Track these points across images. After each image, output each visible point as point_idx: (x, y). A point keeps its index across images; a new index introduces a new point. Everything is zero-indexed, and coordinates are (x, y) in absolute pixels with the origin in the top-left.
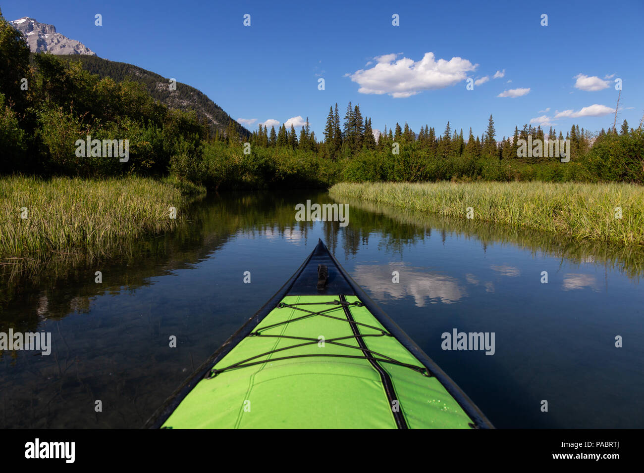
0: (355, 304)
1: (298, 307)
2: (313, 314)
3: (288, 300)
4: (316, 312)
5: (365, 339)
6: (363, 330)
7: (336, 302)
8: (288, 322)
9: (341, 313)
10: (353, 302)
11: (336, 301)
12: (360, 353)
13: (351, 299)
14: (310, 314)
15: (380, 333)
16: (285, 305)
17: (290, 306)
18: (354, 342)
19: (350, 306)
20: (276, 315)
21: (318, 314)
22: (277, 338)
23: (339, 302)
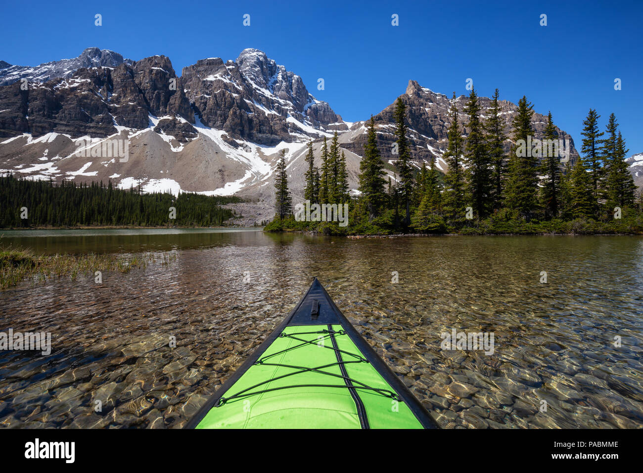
0: (340, 332)
1: (295, 336)
2: (307, 342)
3: (288, 330)
4: (309, 341)
5: (346, 365)
6: (345, 358)
8: (286, 350)
9: (329, 342)
10: (338, 330)
11: (324, 330)
12: (341, 382)
13: (337, 328)
14: (303, 343)
15: (359, 359)
16: (286, 336)
17: (289, 336)
18: (336, 370)
19: (336, 335)
20: (279, 344)
21: (311, 342)
22: (276, 367)
23: (326, 331)
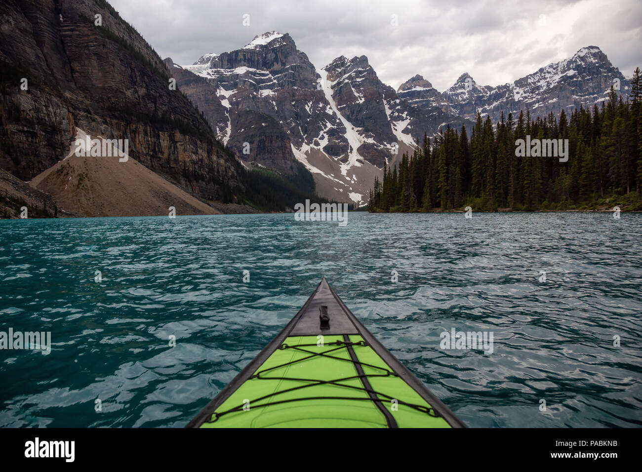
0: (359, 344)
1: (298, 347)
2: (316, 354)
3: (290, 341)
4: (319, 353)
5: (370, 380)
6: (367, 371)
7: (338, 343)
8: (290, 364)
9: (345, 354)
10: (357, 341)
11: (339, 341)
12: (364, 395)
13: (355, 339)
14: (312, 355)
15: (385, 373)
16: (287, 347)
17: (292, 347)
18: (358, 383)
19: (354, 346)
20: (278, 357)
21: (321, 354)
22: (278, 381)
23: (342, 343)
